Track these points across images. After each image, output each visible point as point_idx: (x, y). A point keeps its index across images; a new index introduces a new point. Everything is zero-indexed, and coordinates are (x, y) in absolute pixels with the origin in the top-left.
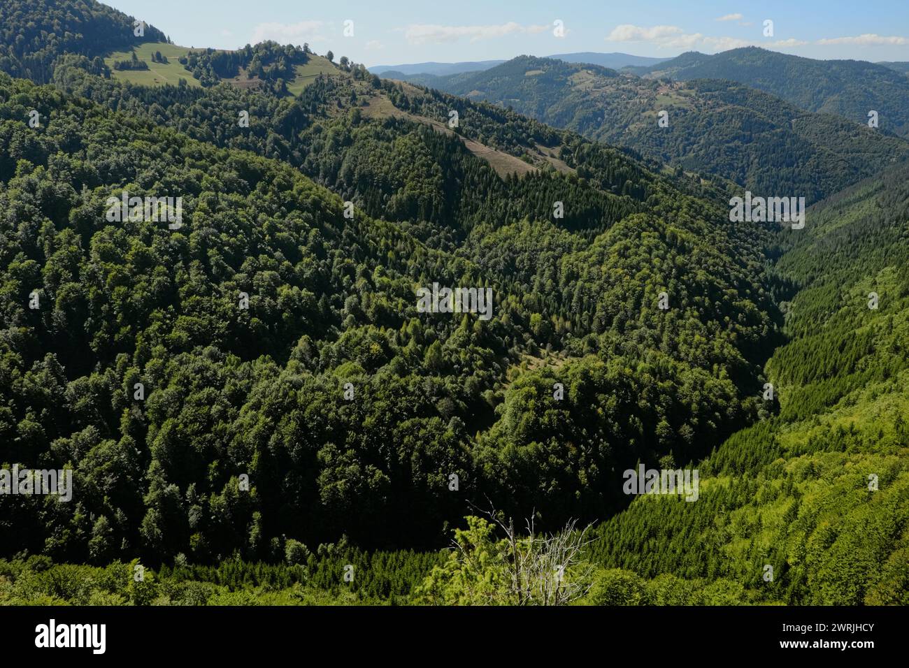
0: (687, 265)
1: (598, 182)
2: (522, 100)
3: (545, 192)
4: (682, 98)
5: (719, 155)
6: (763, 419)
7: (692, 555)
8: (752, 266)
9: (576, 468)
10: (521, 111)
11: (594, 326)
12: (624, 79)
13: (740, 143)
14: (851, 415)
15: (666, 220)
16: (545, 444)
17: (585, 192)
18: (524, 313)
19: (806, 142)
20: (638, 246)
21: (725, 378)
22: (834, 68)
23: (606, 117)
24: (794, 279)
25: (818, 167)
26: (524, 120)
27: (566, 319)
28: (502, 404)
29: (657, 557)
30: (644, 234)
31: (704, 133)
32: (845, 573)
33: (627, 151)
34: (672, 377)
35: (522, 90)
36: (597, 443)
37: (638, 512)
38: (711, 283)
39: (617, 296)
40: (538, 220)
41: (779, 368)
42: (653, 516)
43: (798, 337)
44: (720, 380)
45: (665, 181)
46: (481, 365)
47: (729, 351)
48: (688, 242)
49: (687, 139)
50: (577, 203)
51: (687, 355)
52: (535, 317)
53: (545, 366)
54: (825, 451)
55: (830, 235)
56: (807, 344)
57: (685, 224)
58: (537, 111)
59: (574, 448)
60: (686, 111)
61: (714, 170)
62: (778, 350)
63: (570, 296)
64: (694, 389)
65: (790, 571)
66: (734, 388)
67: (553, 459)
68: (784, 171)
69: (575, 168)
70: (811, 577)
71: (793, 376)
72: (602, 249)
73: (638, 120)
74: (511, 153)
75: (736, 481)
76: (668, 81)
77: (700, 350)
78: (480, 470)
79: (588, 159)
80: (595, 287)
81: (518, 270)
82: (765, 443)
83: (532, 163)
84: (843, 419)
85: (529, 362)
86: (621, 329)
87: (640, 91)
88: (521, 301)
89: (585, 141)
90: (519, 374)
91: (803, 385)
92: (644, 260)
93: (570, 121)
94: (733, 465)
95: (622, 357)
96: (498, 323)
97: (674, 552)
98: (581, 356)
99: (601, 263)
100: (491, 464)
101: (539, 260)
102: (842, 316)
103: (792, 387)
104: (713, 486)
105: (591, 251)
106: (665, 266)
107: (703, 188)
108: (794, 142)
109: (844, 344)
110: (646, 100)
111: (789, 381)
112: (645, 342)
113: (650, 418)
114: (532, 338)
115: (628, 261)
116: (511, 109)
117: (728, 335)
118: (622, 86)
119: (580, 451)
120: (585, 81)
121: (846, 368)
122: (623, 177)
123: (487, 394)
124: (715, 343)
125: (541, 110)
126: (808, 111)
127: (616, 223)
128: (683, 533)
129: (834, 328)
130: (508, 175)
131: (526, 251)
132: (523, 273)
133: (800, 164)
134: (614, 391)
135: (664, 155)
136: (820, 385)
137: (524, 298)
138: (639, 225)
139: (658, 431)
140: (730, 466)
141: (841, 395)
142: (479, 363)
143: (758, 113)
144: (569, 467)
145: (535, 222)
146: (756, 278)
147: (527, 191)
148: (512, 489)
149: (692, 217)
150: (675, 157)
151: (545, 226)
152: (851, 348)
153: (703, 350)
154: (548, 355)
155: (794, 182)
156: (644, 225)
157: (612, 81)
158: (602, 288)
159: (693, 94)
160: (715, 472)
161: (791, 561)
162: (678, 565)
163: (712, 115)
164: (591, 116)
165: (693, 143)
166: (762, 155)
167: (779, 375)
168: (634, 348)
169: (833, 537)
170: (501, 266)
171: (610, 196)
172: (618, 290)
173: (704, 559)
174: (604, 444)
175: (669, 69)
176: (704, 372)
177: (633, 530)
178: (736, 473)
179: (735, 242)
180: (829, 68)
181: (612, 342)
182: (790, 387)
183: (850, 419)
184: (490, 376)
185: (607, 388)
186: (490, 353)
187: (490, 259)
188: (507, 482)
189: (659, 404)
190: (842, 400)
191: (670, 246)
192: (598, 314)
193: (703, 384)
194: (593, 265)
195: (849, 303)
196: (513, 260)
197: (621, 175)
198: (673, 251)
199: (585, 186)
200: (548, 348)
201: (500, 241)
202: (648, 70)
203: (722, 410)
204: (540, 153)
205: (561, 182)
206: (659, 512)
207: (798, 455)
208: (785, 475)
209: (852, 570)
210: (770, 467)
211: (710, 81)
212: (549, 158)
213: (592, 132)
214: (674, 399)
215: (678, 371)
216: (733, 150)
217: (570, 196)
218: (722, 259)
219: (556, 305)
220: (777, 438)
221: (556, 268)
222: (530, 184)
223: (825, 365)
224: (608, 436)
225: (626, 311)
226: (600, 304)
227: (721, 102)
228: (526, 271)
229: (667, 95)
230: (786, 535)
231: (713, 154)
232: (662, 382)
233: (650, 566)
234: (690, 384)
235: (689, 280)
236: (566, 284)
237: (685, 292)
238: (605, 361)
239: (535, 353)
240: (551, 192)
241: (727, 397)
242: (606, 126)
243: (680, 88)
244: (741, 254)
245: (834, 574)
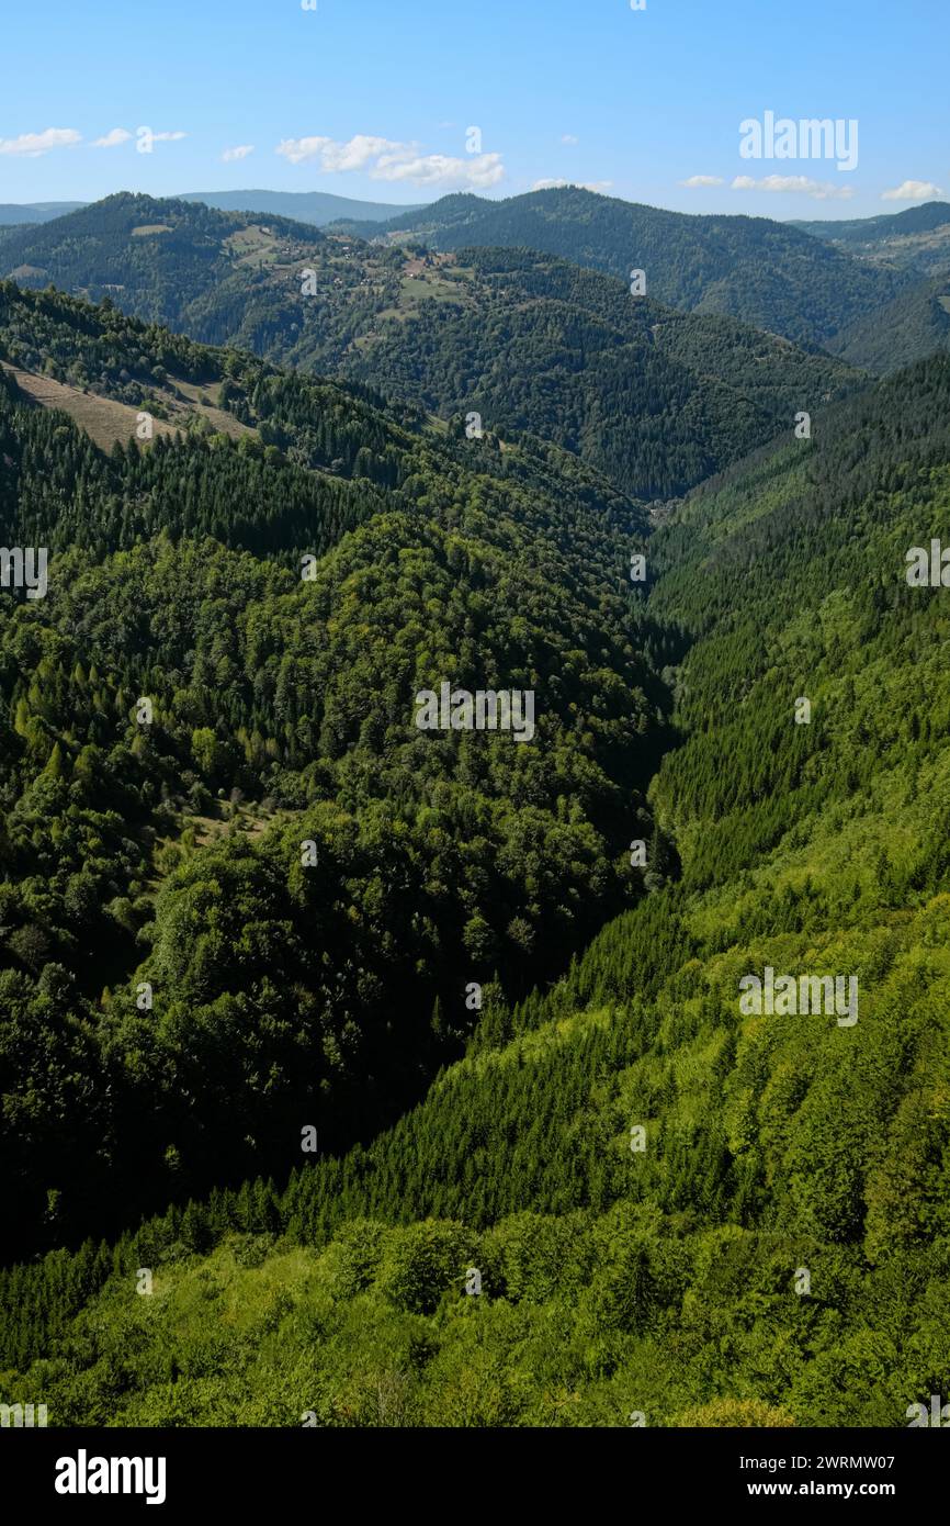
0: (490, 608)
1: (303, 453)
2: (131, 286)
3: (198, 476)
4: (452, 285)
5: (528, 395)
6: (654, 889)
7: (558, 1169)
8: (608, 603)
9: (316, 1034)
10: (130, 309)
11: (323, 744)
12: (334, 245)
13: (564, 372)
14: (804, 863)
15: (443, 523)
16: (249, 993)
17: (280, 474)
18: (179, 730)
19: (680, 366)
20: (394, 578)
21: (581, 820)
22: (716, 230)
23: (307, 321)
24: (682, 622)
25: (703, 414)
26: (140, 328)
27: (265, 735)
28: (150, 924)
29: (492, 1184)
30: (403, 553)
31: (497, 352)
32: (828, 1151)
33: (355, 389)
34: (484, 830)
35: (128, 266)
36: (353, 977)
37: (446, 1102)
38: (538, 639)
39: (364, 680)
40: (190, 536)
41: (672, 792)
42: (475, 1106)
43: (699, 731)
44: (571, 826)
45: (433, 447)
46: (97, 847)
47: (585, 769)
48: (489, 565)
49: (467, 365)
50: (266, 496)
51: (507, 783)
52: (203, 736)
53: (234, 835)
54: (768, 936)
55: (736, 539)
56: (716, 742)
57: (478, 529)
58: (163, 311)
59: (308, 995)
60: (459, 310)
61: (521, 424)
62: (668, 759)
63: (270, 687)
64: (527, 847)
65: (735, 1164)
66: (597, 838)
67: (269, 1022)
68: (647, 423)
69: (254, 426)
70: (771, 1168)
71: (698, 804)
72: (325, 587)
73: (371, 327)
74: (118, 398)
75: (620, 1014)
76: (422, 252)
77: (529, 772)
78: (117, 1067)
79: (278, 407)
80: (317, 665)
81: (157, 643)
82: (663, 935)
83: (164, 417)
84: (792, 871)
85: (198, 831)
86: (377, 746)
87: (369, 271)
88: (169, 706)
89: (269, 371)
90: (179, 857)
91: (717, 820)
92: (408, 605)
93: (235, 330)
94: (612, 983)
95: (386, 800)
96: (125, 755)
97: (524, 1167)
98: (304, 807)
99: (325, 614)
100: (138, 1052)
101: (198, 617)
102: (769, 685)
103: (699, 825)
104: (581, 1029)
105: (304, 594)
106: (450, 614)
107: (505, 459)
108: (659, 368)
109: (778, 737)
110: (382, 289)
111: (692, 814)
112: (426, 767)
113: (450, 914)
114: (200, 780)
115: (379, 607)
116: (109, 305)
117: (578, 738)
118: (333, 260)
119: (321, 998)
120: (258, 249)
121: (786, 780)
122: (352, 442)
123: (116, 907)
124: (557, 756)
125: (172, 307)
126: (679, 310)
127: (348, 534)
128: (535, 1128)
129: (758, 707)
130: (118, 446)
131: (169, 601)
132: (168, 647)
133: (674, 409)
134: (377, 869)
135: (427, 397)
136: (746, 815)
137: (176, 699)
138: (392, 535)
139: (467, 939)
140: (607, 987)
141: (783, 830)
142: (93, 843)
143: (592, 314)
144: (302, 1035)
145: (182, 541)
146: (617, 626)
147: (162, 476)
148: (189, 1098)
149: (491, 515)
150: (447, 400)
151: (205, 547)
152: (791, 742)
153: (536, 772)
154: (237, 811)
155: (666, 444)
156: (402, 535)
157: (313, 249)
158: (331, 665)
159: (471, 277)
160: (582, 1002)
161: (734, 1146)
162: (535, 1191)
163: (509, 318)
164: (276, 320)
165: (479, 374)
166: (606, 392)
167: (675, 804)
168: (407, 782)
169: (801, 1088)
170: (121, 636)
171: (334, 481)
172: (364, 668)
173: (581, 1171)
174: (367, 978)
175: (420, 226)
176: (542, 813)
177: (442, 1140)
178: (620, 997)
179: (573, 560)
180: (706, 230)
181: (362, 773)
182: (694, 825)
183: (804, 872)
184: (121, 867)
185: (361, 865)
186: (114, 820)
187: (95, 621)
188: (178, 1083)
189: (465, 884)
190: (786, 838)
191: (456, 573)
192: (329, 718)
193: (541, 836)
194: (311, 621)
195: (779, 660)
196: (145, 621)
197: (348, 436)
198: (463, 584)
199: (279, 463)
200: (234, 798)
201: (112, 583)
202: (381, 229)
203: (581, 882)
204: (181, 398)
205: (230, 454)
206: (486, 1096)
207: (723, 949)
208: (706, 988)
209: (840, 1144)
210: (677, 978)
211: (500, 252)
212: (199, 408)
213: (281, 352)
214: (492, 871)
215: (494, 815)
216: (553, 384)
217: (251, 483)
218: (552, 594)
219: (243, 707)
220: (684, 921)
221: (235, 632)
222: (166, 462)
223: (751, 778)
224: (374, 962)
225: (383, 709)
226: (331, 699)
227: (524, 293)
228: (174, 642)
229: (423, 278)
230: (720, 1099)
231: (517, 392)
232: (466, 841)
233: (481, 1204)
234: (519, 840)
235: (497, 636)
236: (260, 663)
237: (493, 661)
238: (353, 811)
239: (209, 809)
240: (211, 476)
241: (586, 857)
242: (309, 340)
243: (446, 265)
244: (587, 583)
245: (810, 1157)
